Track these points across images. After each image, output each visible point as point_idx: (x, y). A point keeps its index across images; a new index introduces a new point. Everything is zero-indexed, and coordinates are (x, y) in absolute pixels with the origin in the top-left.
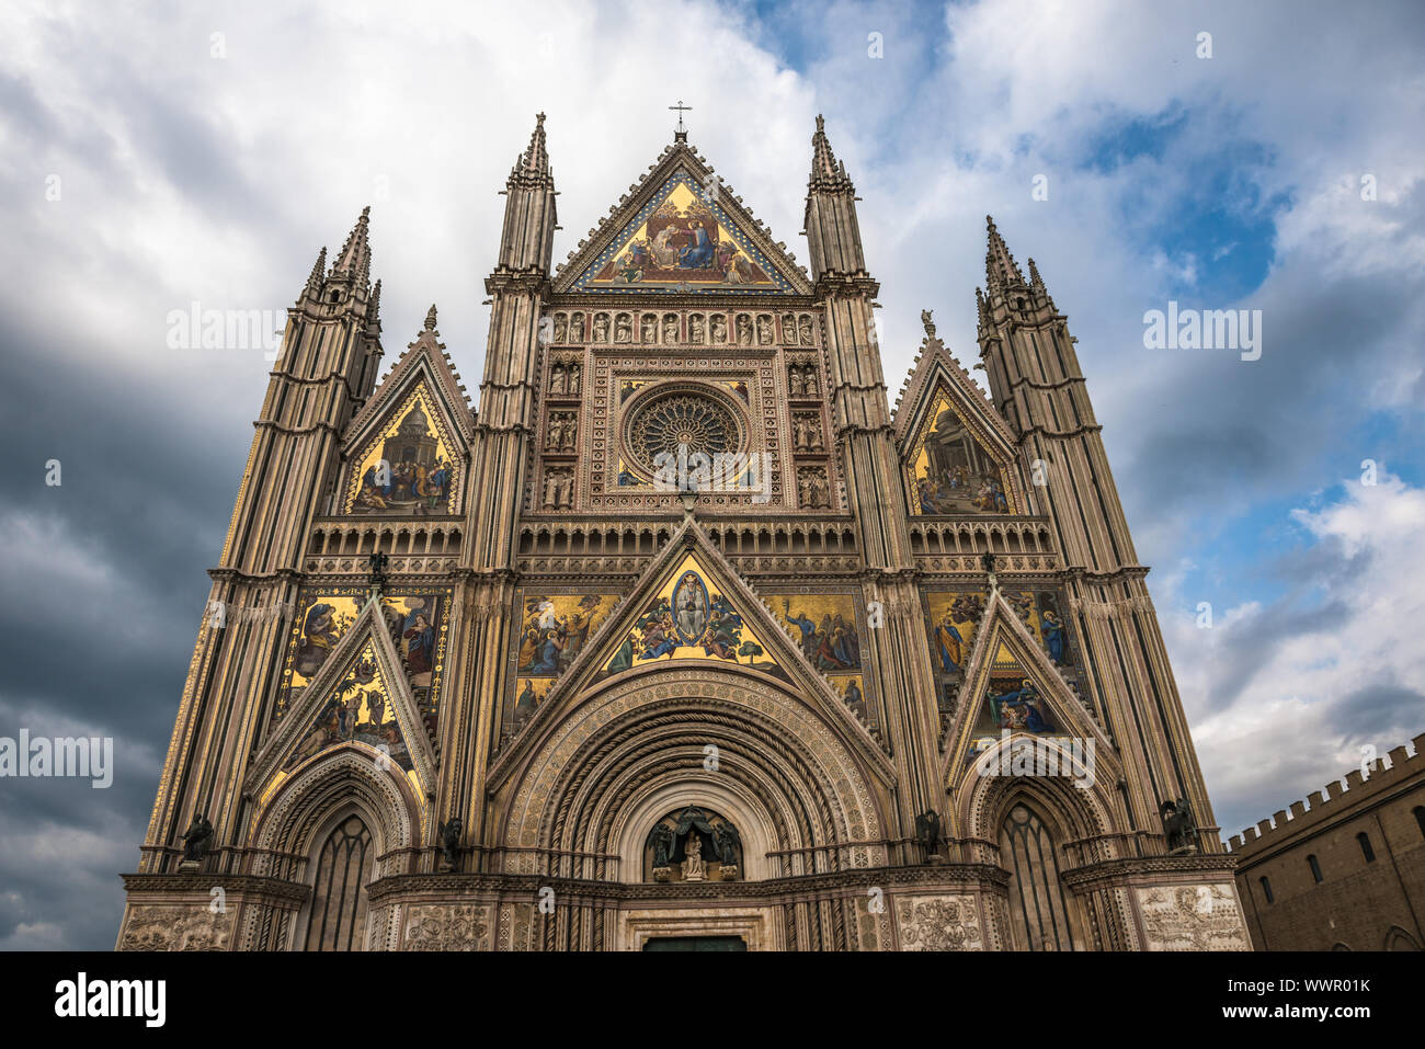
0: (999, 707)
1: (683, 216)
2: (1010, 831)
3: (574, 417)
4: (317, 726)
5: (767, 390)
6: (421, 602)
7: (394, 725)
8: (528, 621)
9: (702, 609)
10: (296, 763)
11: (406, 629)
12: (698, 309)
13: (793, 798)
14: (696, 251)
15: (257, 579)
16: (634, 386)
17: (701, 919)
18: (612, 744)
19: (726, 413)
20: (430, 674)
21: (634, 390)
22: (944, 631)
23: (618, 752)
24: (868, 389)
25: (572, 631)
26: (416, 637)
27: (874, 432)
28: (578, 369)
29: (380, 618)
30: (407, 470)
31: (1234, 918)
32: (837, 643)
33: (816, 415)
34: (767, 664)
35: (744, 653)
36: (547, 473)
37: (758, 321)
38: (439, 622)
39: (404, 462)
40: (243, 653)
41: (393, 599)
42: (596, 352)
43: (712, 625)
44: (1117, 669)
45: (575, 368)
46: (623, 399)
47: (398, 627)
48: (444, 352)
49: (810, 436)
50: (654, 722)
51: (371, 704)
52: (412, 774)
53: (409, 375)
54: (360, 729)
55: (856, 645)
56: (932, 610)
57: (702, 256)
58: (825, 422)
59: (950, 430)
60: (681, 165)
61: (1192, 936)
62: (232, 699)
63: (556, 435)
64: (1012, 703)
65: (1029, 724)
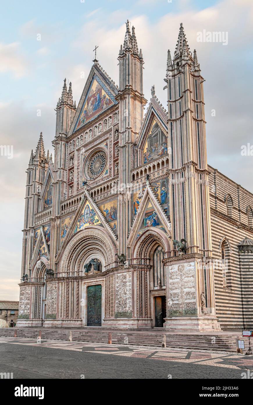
0: (146, 221)
2: (157, 253)
4: (38, 255)
5: (111, 142)
7: (46, 252)
9: (89, 214)
11: (47, 233)
14: (97, 103)
17: (95, 282)
18: (76, 249)
20: (50, 242)
21: (86, 157)
25: (68, 226)
26: (48, 235)
31: (193, 272)
32: (113, 214)
34: (100, 224)
36: (70, 188)
37: (108, 120)
38: (50, 230)
42: (77, 150)
50: (82, 242)
51: (44, 249)
53: (48, 175)
54: (43, 254)
55: (116, 213)
56: (134, 197)
61: (180, 278)
63: (70, 178)
64: (149, 219)
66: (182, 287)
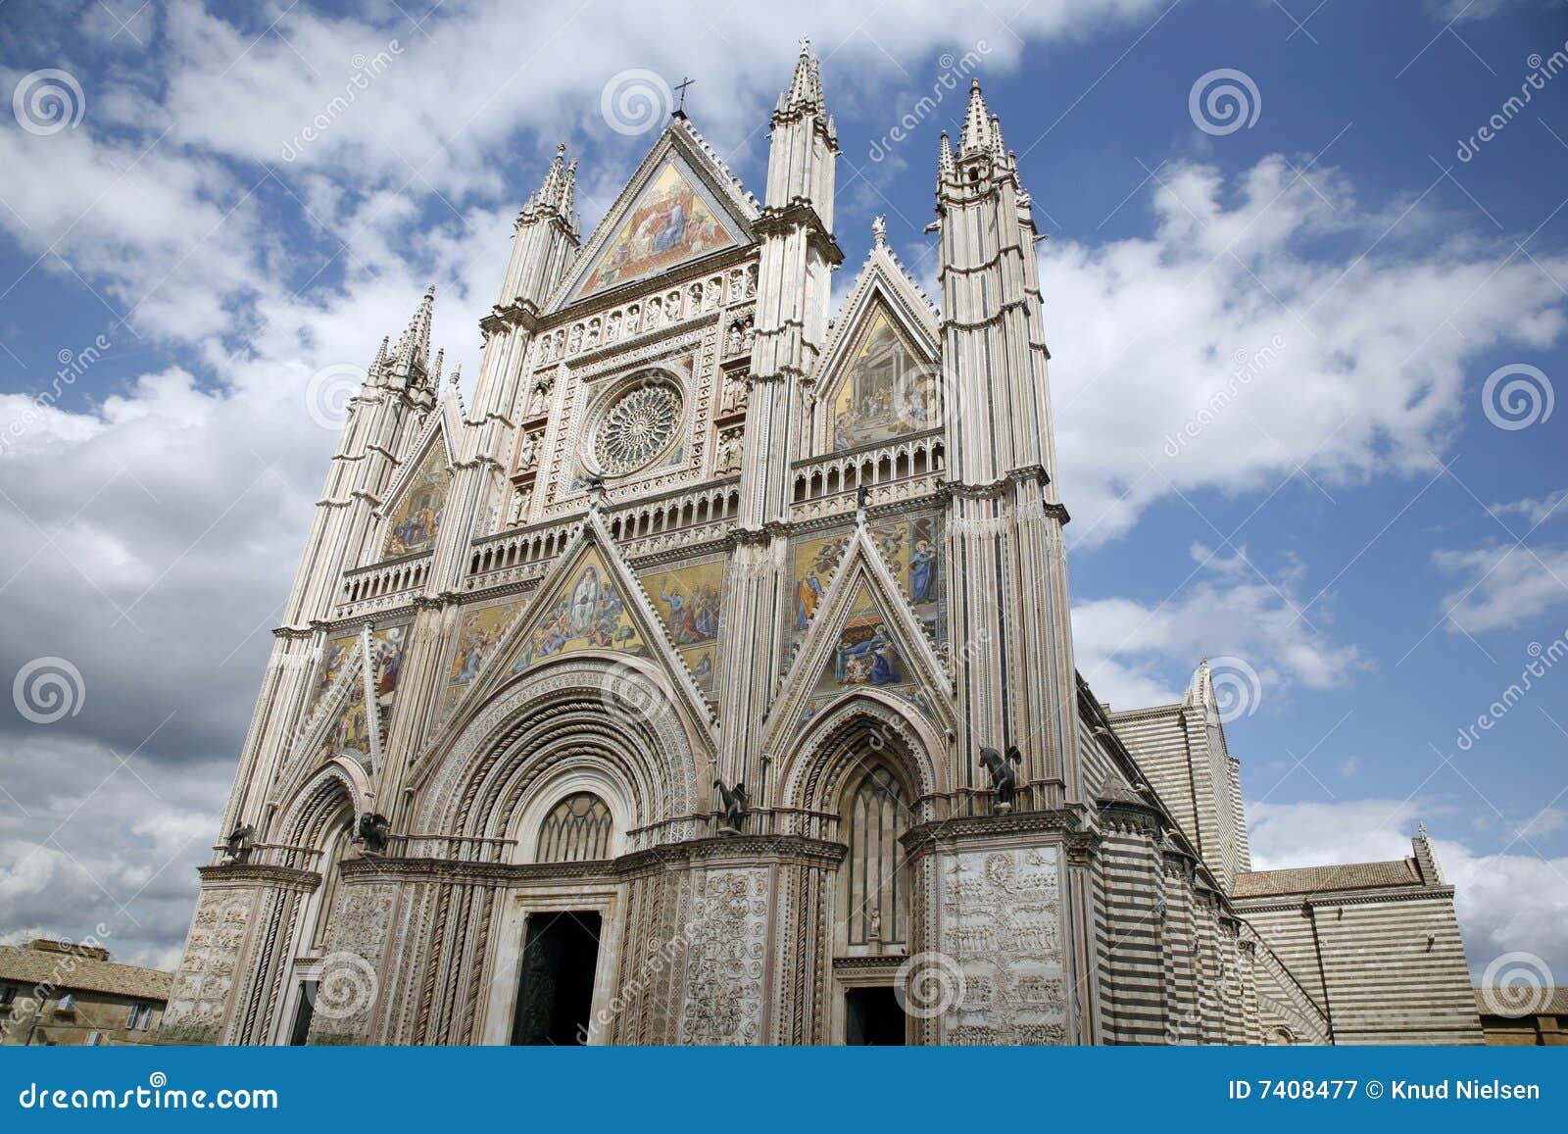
0: (845, 660)
2: (867, 798)
3: (542, 433)
5: (709, 357)
7: (366, 738)
9: (594, 601)
10: (307, 776)
11: (385, 655)
12: (656, 292)
13: (648, 778)
14: (669, 231)
16: (597, 390)
17: (570, 896)
18: (511, 737)
20: (390, 693)
22: (805, 585)
23: (515, 747)
24: (782, 330)
25: (492, 639)
26: (389, 663)
28: (553, 386)
30: (422, 517)
31: (1051, 888)
32: (700, 616)
34: (637, 646)
35: (622, 637)
36: (515, 493)
37: (709, 286)
38: (406, 646)
39: (421, 509)
41: (378, 633)
42: (570, 365)
43: (598, 614)
45: (551, 385)
46: (588, 404)
49: (736, 396)
50: (543, 714)
51: (356, 724)
52: (371, 777)
54: (346, 744)
55: (717, 615)
56: (798, 562)
57: (674, 234)
59: (881, 349)
60: (672, 145)
61: (993, 910)
63: (526, 456)
64: (858, 655)
66: (1004, 953)
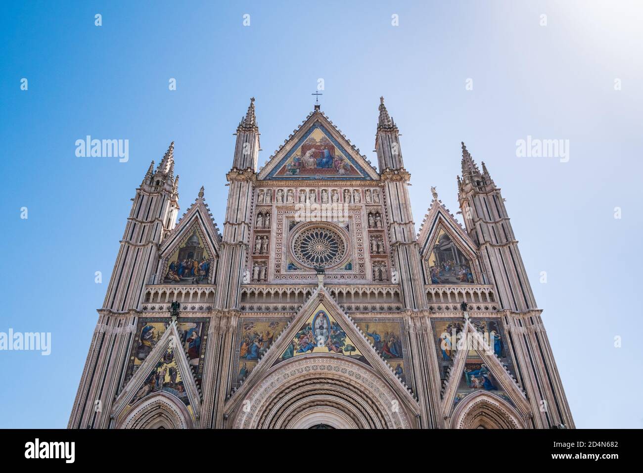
0: (470, 377)
1: (318, 144)
3: (267, 238)
4: (145, 384)
5: (358, 225)
6: (195, 324)
7: (181, 383)
8: (244, 334)
9: (327, 329)
10: (135, 401)
11: (187, 338)
12: (325, 187)
13: (370, 421)
14: (324, 160)
15: (120, 314)
16: (295, 223)
18: (284, 394)
19: (339, 236)
20: (198, 359)
21: (295, 225)
23: (287, 397)
24: (406, 224)
25: (265, 339)
26: (192, 342)
27: (409, 245)
28: (269, 215)
29: (176, 332)
30: (189, 263)
32: (391, 346)
33: (381, 236)
34: (358, 355)
35: (347, 350)
36: (254, 264)
37: (354, 193)
38: (203, 334)
39: (188, 259)
40: (112, 349)
41: (182, 324)
42: (278, 207)
43: (332, 337)
44: (528, 359)
45: (268, 215)
46: (290, 229)
47: (184, 337)
48: (207, 208)
49: (378, 246)
50: (304, 383)
51: (171, 374)
52: (189, 406)
53: (191, 219)
54: (165, 385)
55: (400, 347)
56: (438, 330)
57: (327, 162)
58: (385, 240)
59: (445, 243)
60: (317, 120)
62: (107, 370)
63: (259, 246)
64: (476, 376)
65: (485, 386)
